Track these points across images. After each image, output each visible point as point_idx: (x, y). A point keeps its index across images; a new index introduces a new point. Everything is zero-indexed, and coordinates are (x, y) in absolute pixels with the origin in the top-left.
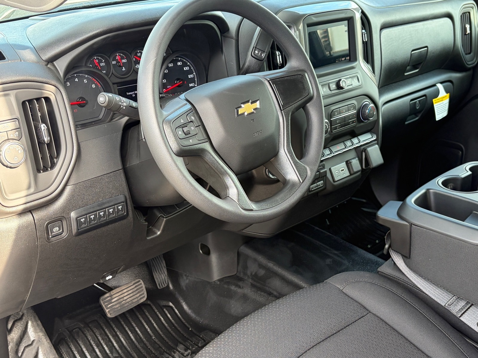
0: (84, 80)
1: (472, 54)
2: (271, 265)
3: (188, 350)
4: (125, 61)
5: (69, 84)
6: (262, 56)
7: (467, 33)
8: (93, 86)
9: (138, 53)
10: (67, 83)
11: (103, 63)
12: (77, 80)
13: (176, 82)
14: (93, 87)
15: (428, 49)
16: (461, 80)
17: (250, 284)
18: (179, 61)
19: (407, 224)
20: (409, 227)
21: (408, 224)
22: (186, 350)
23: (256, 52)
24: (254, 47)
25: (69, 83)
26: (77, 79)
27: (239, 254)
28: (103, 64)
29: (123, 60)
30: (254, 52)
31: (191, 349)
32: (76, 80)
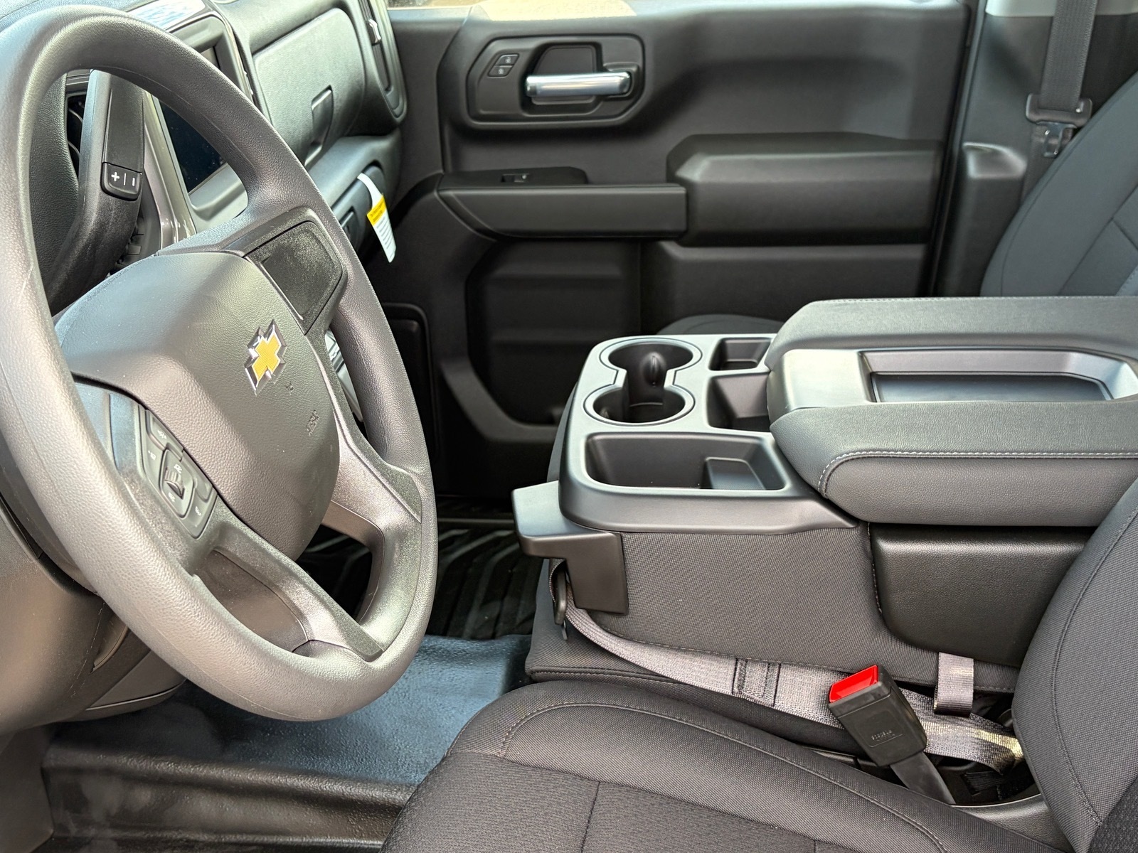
1: (393, 89)
2: (166, 767)
6: (133, 185)
7: (376, 41)
15: (332, 93)
16: (391, 153)
17: (114, 844)
19: (608, 534)
20: (616, 542)
21: (611, 534)
23: (115, 177)
24: (103, 164)
27: (45, 774)
30: (110, 179)
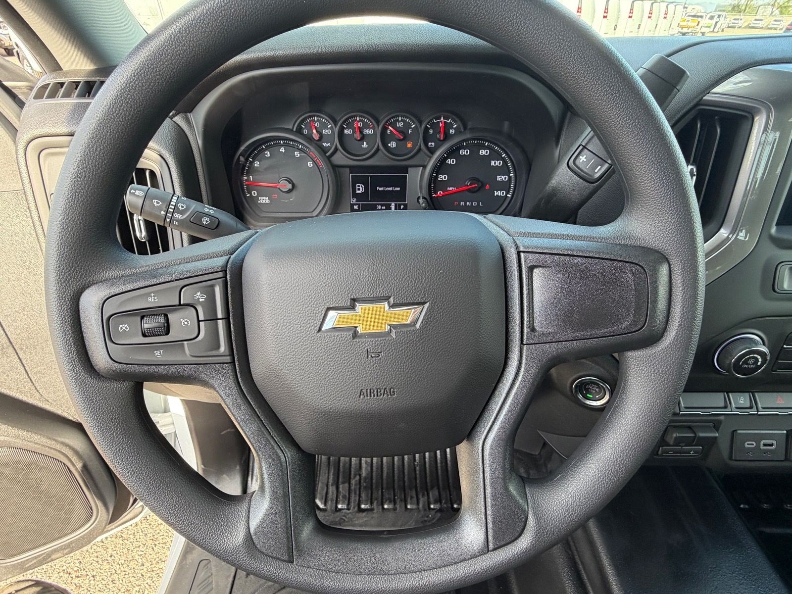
0: (296, 153)
3: (439, 503)
4: (370, 132)
5: (269, 154)
6: (596, 171)
8: (309, 164)
9: (399, 122)
10: (266, 153)
11: (328, 129)
12: (283, 151)
13: (466, 183)
14: (309, 166)
18: (485, 148)
22: (435, 502)
23: (583, 158)
24: (580, 145)
25: (269, 152)
26: (283, 148)
28: (327, 131)
29: (367, 131)
30: (577, 157)
31: (442, 504)
32: (281, 150)
